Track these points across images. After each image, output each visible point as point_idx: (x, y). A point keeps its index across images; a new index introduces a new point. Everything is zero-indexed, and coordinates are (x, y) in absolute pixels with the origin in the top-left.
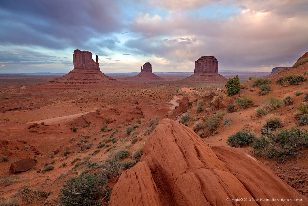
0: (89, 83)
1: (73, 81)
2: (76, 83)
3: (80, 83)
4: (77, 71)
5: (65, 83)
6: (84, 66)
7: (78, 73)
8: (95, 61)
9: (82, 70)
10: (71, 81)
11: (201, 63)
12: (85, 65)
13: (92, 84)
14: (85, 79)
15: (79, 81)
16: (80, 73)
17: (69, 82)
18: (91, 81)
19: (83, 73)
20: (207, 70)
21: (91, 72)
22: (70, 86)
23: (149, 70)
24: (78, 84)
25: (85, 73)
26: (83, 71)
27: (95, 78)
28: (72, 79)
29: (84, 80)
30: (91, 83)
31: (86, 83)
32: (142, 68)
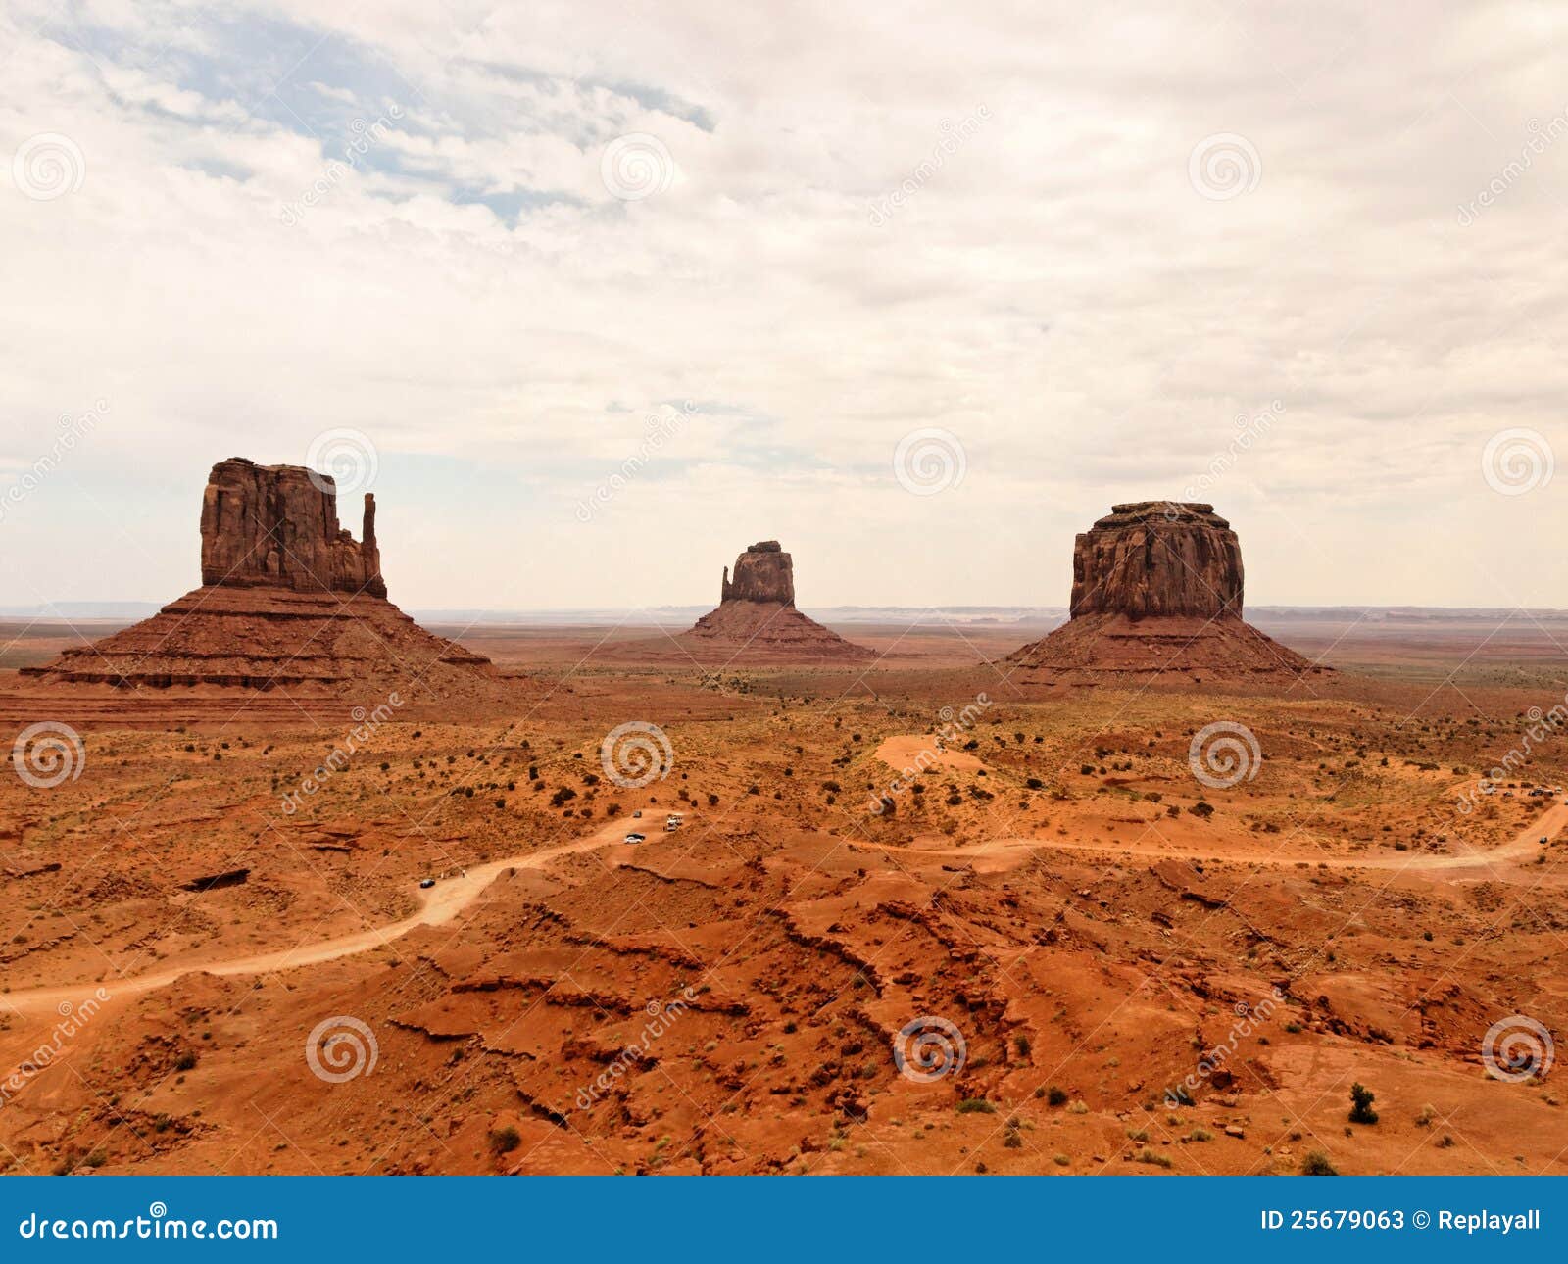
0: (285, 681)
1: (181, 667)
2: (191, 681)
3: (224, 681)
4: (221, 597)
5: (114, 680)
6: (275, 566)
7: (220, 614)
8: (358, 536)
9: (257, 592)
10: (163, 668)
11: (1113, 551)
12: (281, 561)
13: (304, 691)
14: (265, 654)
15: (219, 668)
16: (235, 614)
17: (141, 677)
18: (305, 668)
19: (259, 615)
20: (1157, 600)
21: (316, 610)
22: (141, 705)
23: (771, 590)
24: (202, 692)
25: (270, 617)
26: (260, 599)
27: (340, 646)
28: (171, 654)
29: (252, 660)
30: (298, 681)
31: (262, 683)
32: (730, 579)
